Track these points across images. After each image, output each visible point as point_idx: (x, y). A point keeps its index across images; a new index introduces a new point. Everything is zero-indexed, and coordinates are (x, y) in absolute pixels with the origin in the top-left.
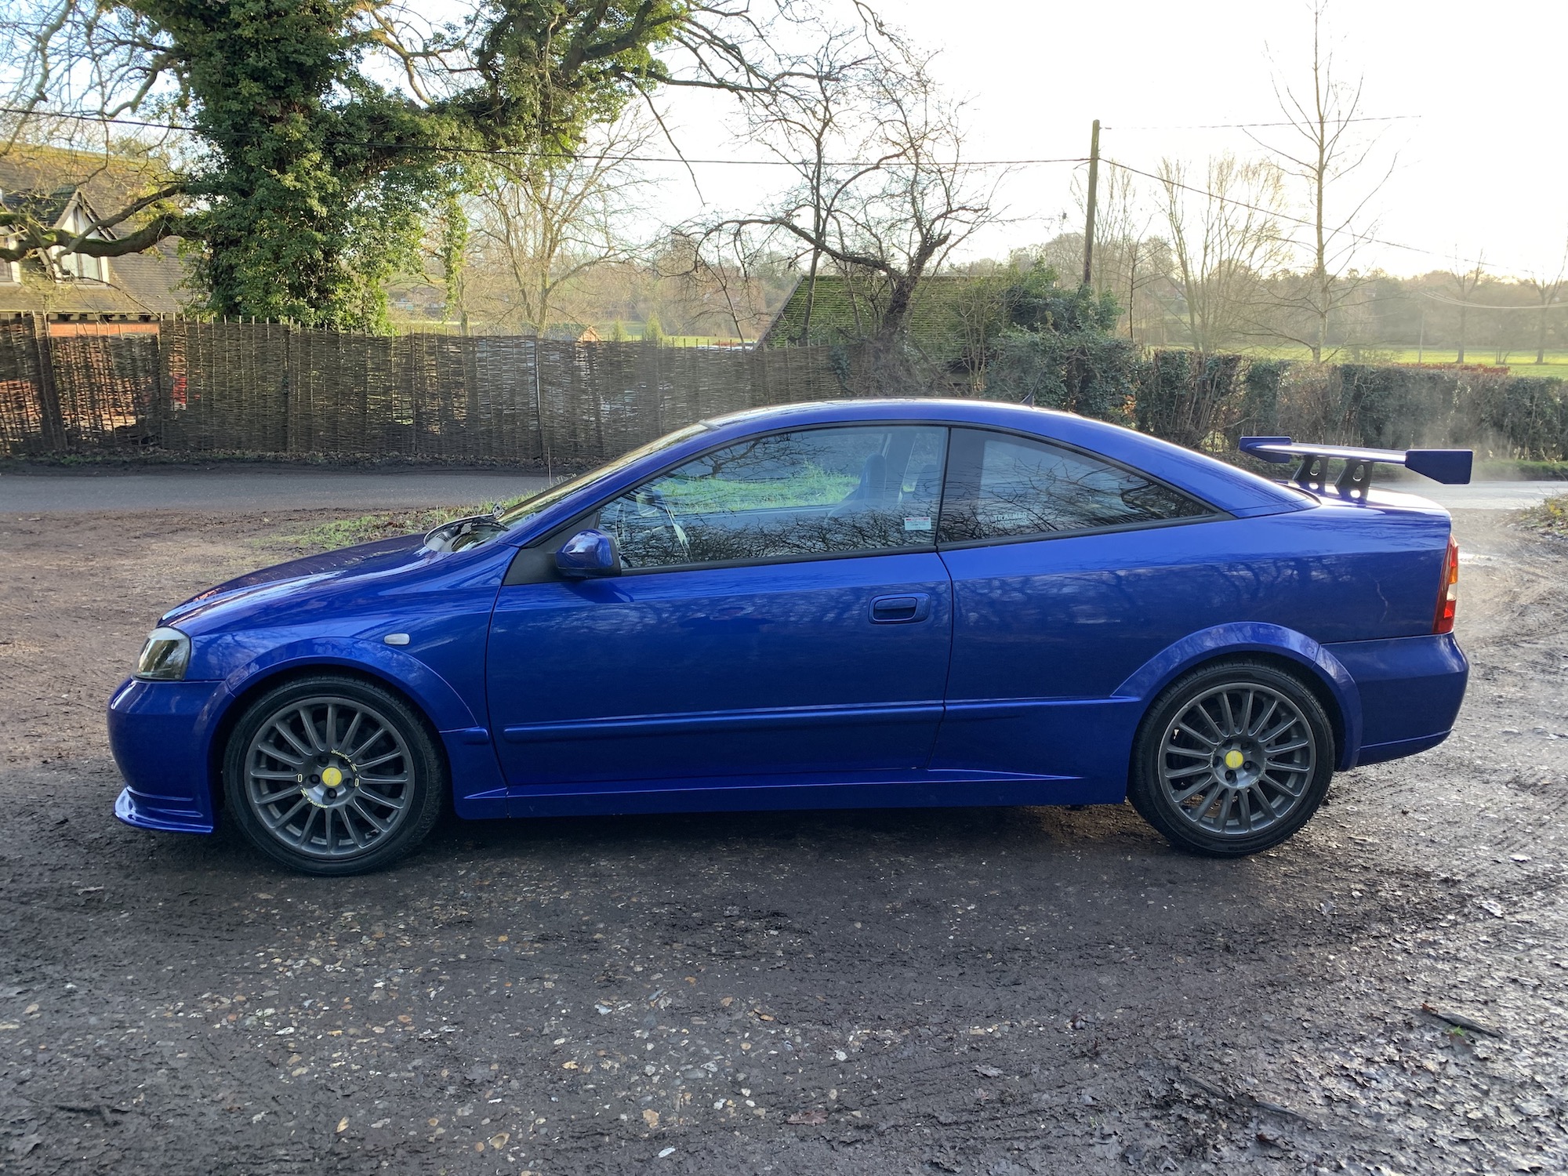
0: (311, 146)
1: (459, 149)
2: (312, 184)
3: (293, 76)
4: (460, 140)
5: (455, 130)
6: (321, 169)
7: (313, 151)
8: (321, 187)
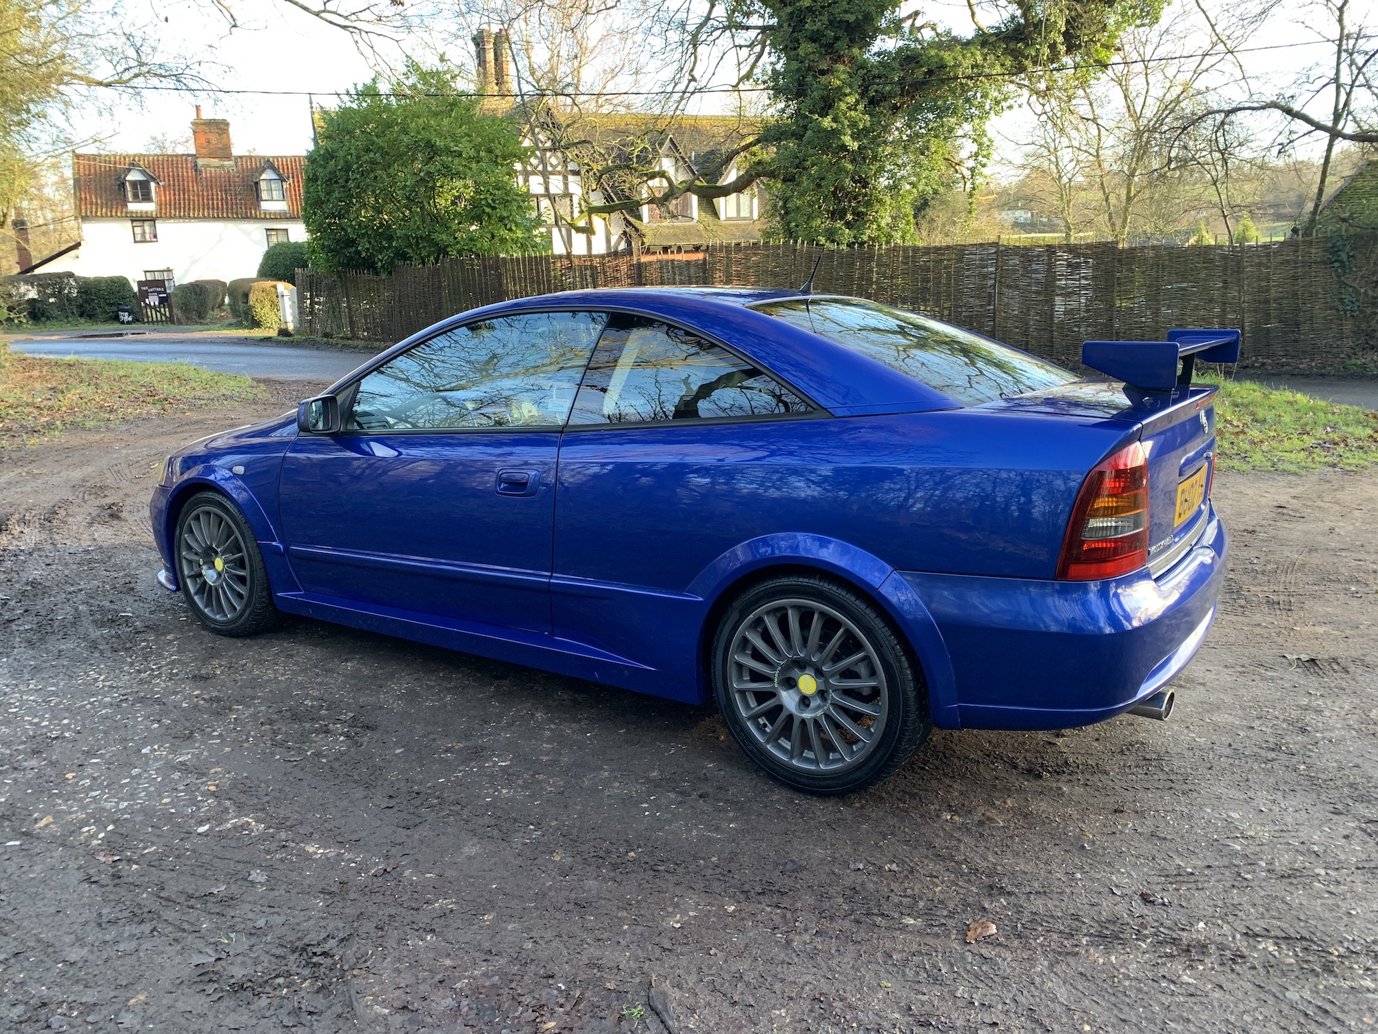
0: (848, 91)
1: (980, 75)
2: (846, 123)
3: (840, 33)
4: (983, 66)
5: (979, 58)
6: (856, 110)
7: (850, 94)
8: (853, 124)
